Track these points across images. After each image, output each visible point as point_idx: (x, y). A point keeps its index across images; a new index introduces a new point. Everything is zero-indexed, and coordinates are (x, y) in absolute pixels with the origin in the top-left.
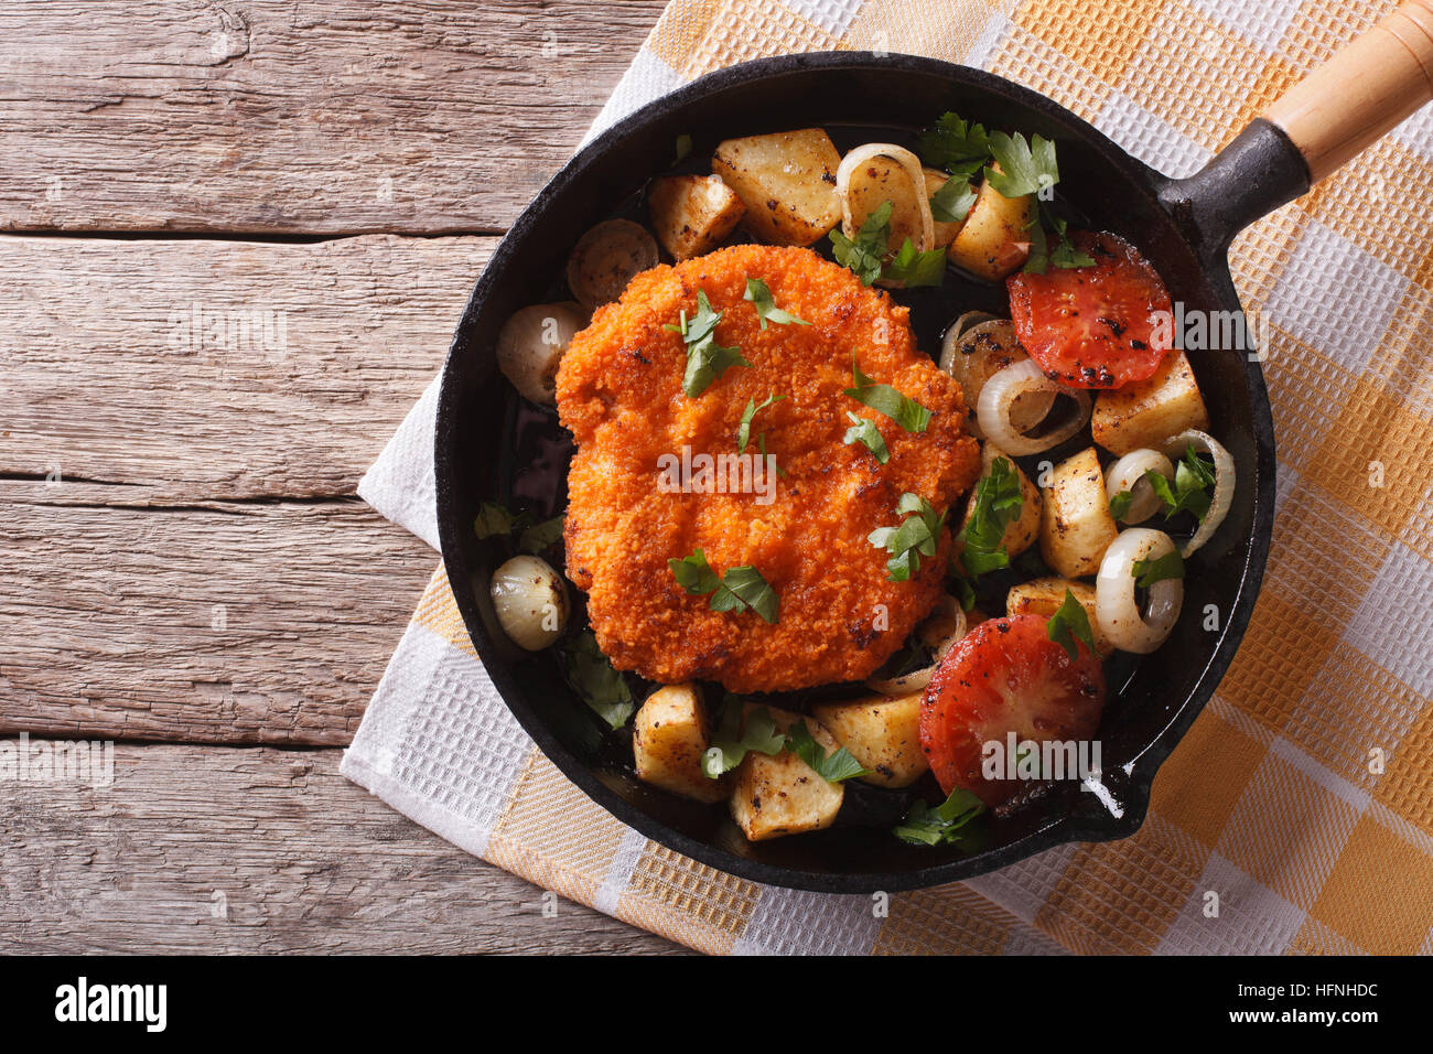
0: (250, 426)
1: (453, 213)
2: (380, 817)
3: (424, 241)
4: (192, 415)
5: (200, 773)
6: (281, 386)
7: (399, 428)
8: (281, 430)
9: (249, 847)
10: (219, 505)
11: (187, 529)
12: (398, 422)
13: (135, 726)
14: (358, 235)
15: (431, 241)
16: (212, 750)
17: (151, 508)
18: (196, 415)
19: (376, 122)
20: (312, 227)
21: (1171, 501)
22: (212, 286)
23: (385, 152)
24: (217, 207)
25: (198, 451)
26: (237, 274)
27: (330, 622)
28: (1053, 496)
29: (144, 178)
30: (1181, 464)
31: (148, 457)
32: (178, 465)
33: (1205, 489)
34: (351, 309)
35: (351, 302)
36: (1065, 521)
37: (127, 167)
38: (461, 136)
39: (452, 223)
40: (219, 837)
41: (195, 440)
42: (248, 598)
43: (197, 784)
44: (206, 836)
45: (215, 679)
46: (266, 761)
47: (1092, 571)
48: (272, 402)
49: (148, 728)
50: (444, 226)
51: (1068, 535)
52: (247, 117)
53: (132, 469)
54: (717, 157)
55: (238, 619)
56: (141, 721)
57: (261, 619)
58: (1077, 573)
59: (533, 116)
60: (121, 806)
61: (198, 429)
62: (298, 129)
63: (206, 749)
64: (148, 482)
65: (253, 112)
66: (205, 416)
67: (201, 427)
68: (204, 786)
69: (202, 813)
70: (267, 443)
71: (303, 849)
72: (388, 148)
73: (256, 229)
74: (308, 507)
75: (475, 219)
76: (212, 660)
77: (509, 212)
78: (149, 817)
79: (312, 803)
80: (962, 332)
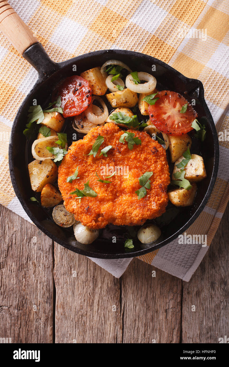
0: (102, 305)
1: (48, 255)
2: (199, 272)
3: (55, 262)
4: (99, 320)
5: (189, 317)
6: (92, 298)
7: (103, 268)
8: (103, 298)
9: (207, 304)
10: (122, 313)
11: (128, 321)
12: (101, 268)
13: (177, 333)
14: (54, 279)
15: (55, 260)
16: (183, 314)
17: (123, 330)
18: (99, 319)
19: (25, 274)
20: (52, 290)
21: (118, 75)
22: (67, 315)
23: (33, 272)
24: (47, 314)
25: (108, 318)
26: (64, 309)
27: (151, 285)
28: (118, 105)
29: (40, 332)
30: (109, 73)
31: (110, 331)
32: (112, 324)
33: (115, 67)
34: (72, 280)
35: (71, 280)
36: (124, 101)
37: (37, 337)
38: (29, 254)
39: (51, 255)
40: (204, 312)
41: (106, 319)
42: (145, 305)
43: (192, 318)
44: (204, 315)
45: (165, 313)
46: (185, 300)
47: (137, 94)
48: (96, 300)
49: (178, 330)
50: (51, 257)
51: (128, 101)
52: (24, 307)
53: (113, 335)
54: (36, 191)
55: (150, 308)
56: (176, 332)
57: (150, 302)
58: (137, 98)
59: (24, 235)
60: (197, 337)
61: (103, 319)
62: (27, 294)
63: (183, 316)
64: (116, 331)
65: (23, 306)
66: (100, 317)
67: (102, 318)
68: (192, 316)
69: (199, 316)
70: (106, 301)
71: (207, 291)
72: (31, 271)
73: (52, 304)
74: (122, 291)
75: (50, 249)
76: (160, 314)
77: (48, 241)
78: (200, 329)
79: (196, 289)
80: (78, 128)
